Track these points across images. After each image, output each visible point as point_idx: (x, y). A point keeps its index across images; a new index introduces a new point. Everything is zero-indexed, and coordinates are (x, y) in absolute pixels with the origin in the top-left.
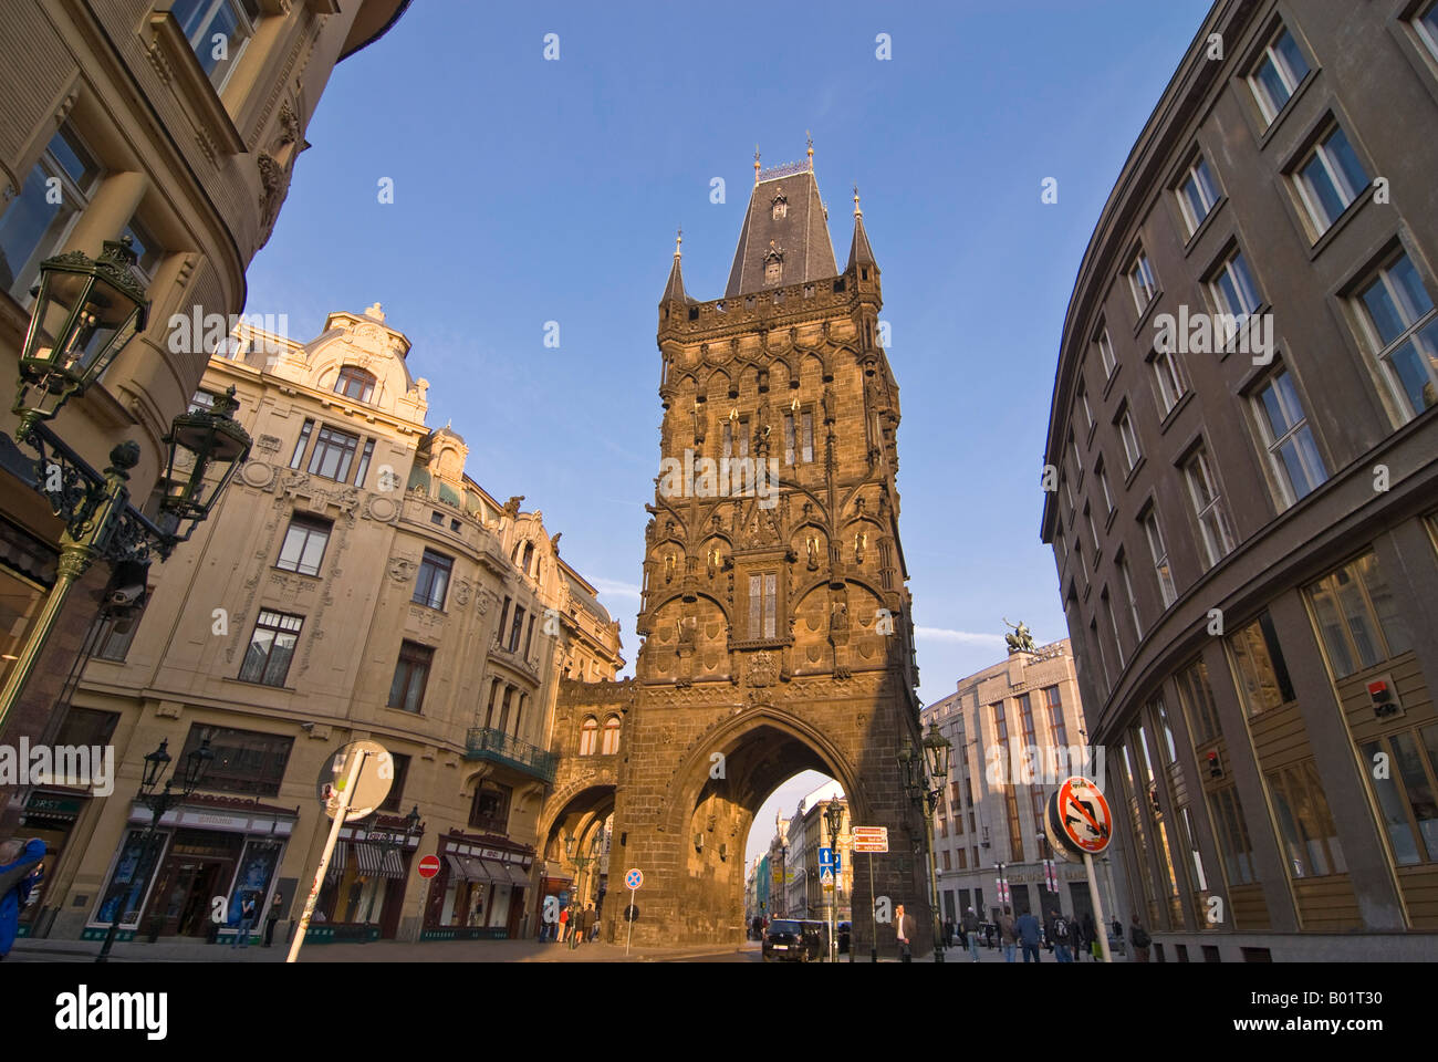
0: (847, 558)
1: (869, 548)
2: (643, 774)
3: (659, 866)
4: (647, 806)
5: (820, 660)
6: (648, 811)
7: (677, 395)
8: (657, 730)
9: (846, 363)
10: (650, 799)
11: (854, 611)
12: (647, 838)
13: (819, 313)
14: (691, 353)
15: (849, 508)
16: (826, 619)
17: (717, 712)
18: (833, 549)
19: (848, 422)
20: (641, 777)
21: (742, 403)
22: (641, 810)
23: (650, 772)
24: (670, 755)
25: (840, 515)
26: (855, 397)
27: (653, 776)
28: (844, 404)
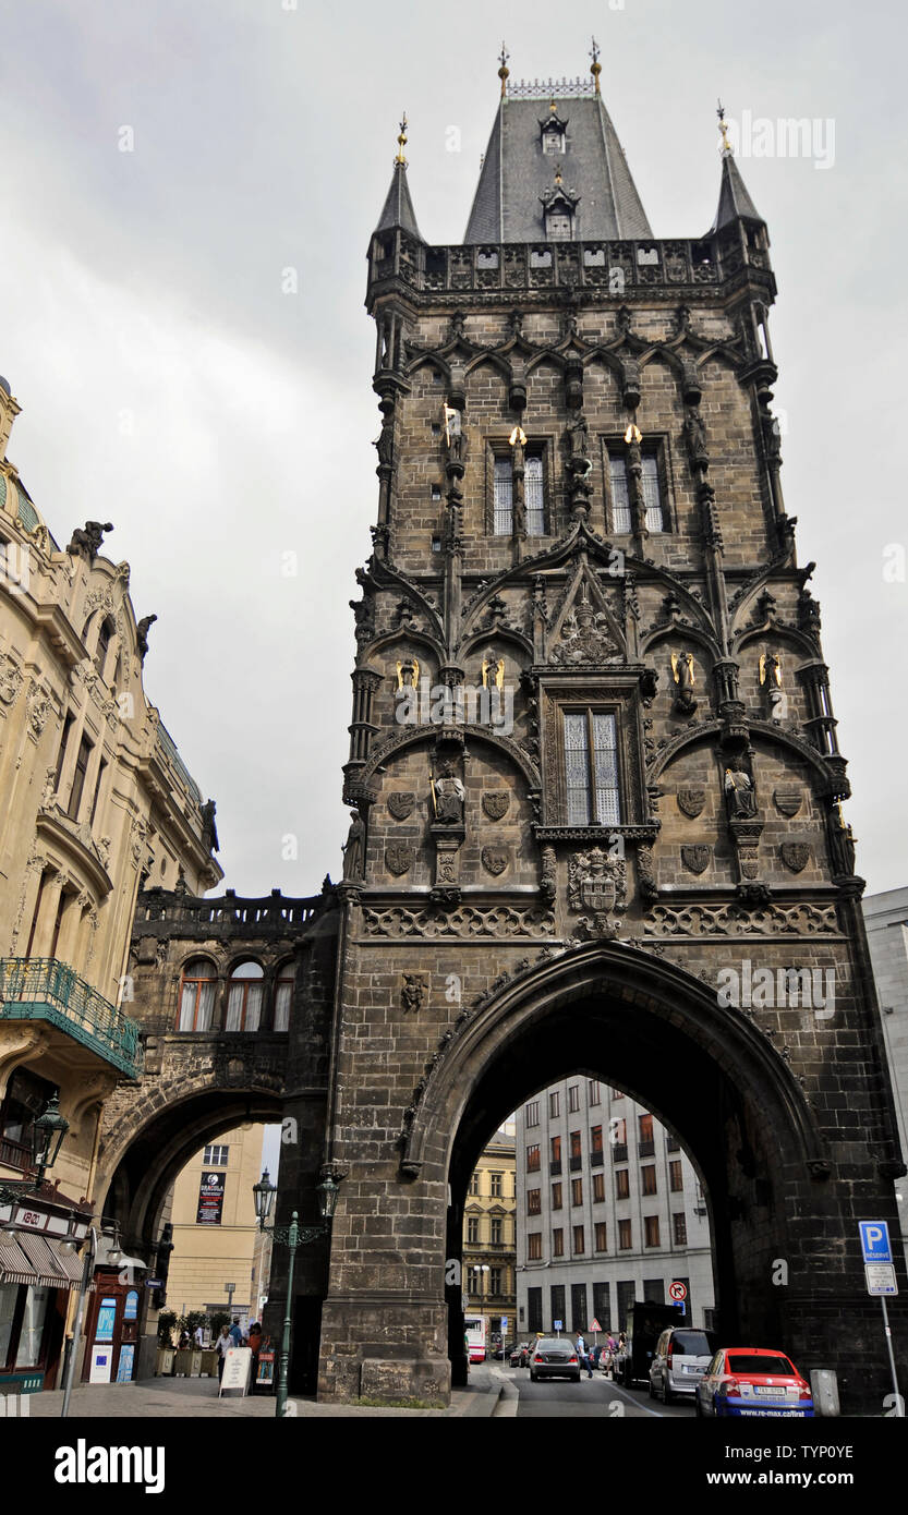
0: (746, 694)
1: (785, 682)
2: (367, 1063)
3: (406, 1243)
4: (376, 1127)
5: (707, 871)
6: (379, 1135)
7: (406, 392)
8: (390, 981)
9: (719, 378)
10: (381, 1114)
11: (765, 787)
12: (379, 1189)
13: (669, 292)
14: (431, 329)
15: (744, 615)
16: (714, 799)
17: (514, 955)
18: (720, 678)
19: (730, 474)
20: (360, 1070)
21: (532, 420)
22: (362, 1135)
23: (380, 1061)
24: (420, 1031)
25: (730, 623)
26: (739, 435)
27: (383, 1070)
28: (720, 444)
